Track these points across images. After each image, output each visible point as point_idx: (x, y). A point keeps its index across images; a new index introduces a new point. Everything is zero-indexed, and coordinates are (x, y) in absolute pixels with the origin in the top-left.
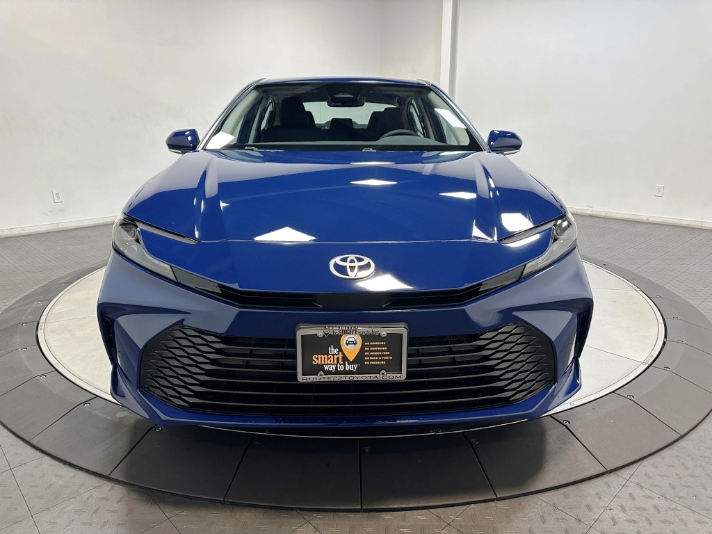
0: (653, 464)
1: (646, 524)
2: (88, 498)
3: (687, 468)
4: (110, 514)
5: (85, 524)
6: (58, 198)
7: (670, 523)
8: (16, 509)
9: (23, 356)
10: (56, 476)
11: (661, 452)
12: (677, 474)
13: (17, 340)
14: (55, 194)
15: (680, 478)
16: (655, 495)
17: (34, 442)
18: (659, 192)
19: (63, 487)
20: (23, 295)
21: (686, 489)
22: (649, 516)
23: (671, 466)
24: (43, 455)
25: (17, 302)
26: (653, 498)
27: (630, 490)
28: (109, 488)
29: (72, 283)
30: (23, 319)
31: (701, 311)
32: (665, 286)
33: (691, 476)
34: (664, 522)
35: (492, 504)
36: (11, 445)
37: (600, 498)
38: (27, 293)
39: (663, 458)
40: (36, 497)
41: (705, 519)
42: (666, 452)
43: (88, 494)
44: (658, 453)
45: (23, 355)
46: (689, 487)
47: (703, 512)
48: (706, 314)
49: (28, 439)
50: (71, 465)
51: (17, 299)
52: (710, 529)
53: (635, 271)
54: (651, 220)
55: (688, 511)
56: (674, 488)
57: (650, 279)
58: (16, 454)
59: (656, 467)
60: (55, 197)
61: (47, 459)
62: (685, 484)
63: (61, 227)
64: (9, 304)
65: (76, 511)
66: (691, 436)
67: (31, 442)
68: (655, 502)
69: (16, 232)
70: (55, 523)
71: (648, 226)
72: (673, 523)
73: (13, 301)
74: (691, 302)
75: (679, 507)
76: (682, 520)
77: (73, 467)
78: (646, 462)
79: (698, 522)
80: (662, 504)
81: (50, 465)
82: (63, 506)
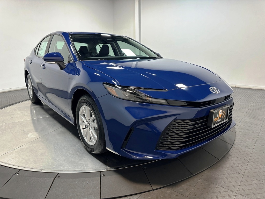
35: (151, 192)
41: (227, 190)
55: (221, 188)
79: (225, 191)
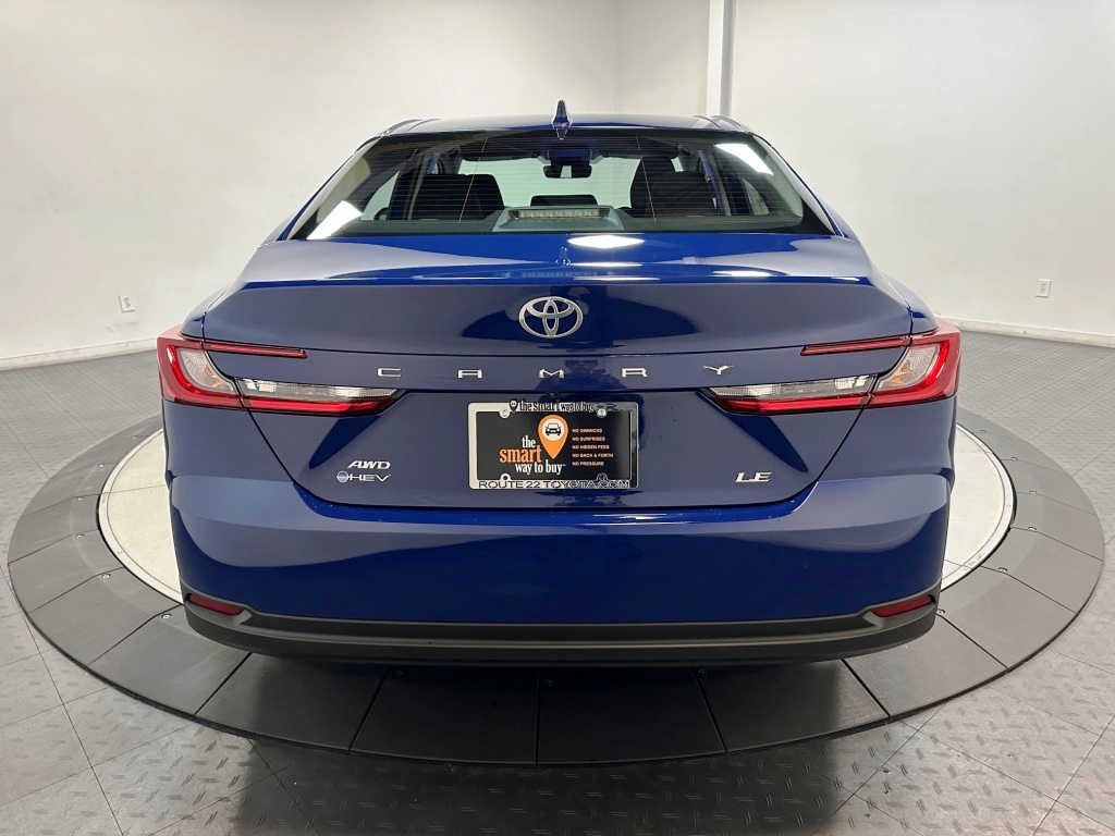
0: (959, 709)
1: (932, 790)
2: (167, 745)
3: (1007, 715)
4: (196, 766)
5: (162, 779)
6: (128, 305)
7: (967, 790)
8: (70, 758)
9: (78, 545)
10: (125, 714)
11: (973, 692)
12: (991, 723)
13: (71, 521)
14: (122, 299)
15: (994, 729)
16: (953, 751)
17: (94, 667)
18: (1043, 290)
19: (133, 729)
20: (78, 454)
21: (1000, 745)
22: (938, 781)
23: (985, 712)
24: (106, 686)
25: (70, 465)
26: (949, 756)
27: (917, 745)
28: (195, 732)
29: (148, 436)
30: (78, 491)
31: (1078, 481)
32: (1031, 442)
33: (1012, 726)
34: (959, 789)
36: (64, 672)
37: (873, 755)
38: (84, 451)
39: (976, 701)
40: (97, 742)
41: (1018, 787)
42: (982, 692)
43: (167, 739)
44: (969, 694)
45: (78, 543)
46: (1007, 741)
47: (1017, 776)
48: (1086, 486)
49: (85, 663)
50: (144, 699)
51: (70, 460)
52: (1022, 800)
53: (989, 418)
54: (1030, 333)
55: (997, 774)
56: (982, 743)
57: (1010, 430)
58: (70, 684)
59: (963, 713)
60: (124, 304)
61: (111, 690)
62: (999, 737)
63: (131, 348)
64: (59, 468)
65: (151, 761)
66: (1023, 669)
67: (90, 667)
68: (951, 761)
69: (68, 357)
70: (122, 777)
71: (1026, 342)
72: (971, 791)
73: (64, 464)
74: (1066, 467)
75: (985, 769)
76: (985, 787)
77: (147, 703)
78: (949, 705)
80: (961, 765)
81: (116, 700)
82: (132, 756)
